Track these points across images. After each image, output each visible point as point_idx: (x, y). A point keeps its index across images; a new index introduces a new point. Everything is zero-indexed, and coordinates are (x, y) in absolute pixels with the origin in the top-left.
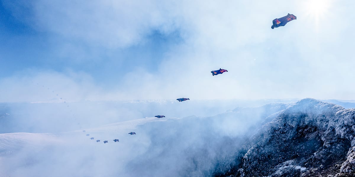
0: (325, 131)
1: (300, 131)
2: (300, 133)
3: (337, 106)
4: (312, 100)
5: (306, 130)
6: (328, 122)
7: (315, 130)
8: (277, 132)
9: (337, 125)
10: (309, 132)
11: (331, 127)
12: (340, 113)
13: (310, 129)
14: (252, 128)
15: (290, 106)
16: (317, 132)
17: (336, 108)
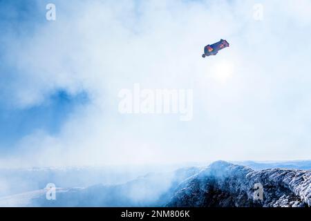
0: (237, 196)
1: (214, 197)
2: (214, 199)
3: (247, 168)
4: (224, 162)
5: (219, 196)
6: (240, 185)
7: (228, 196)
8: (190, 200)
9: (249, 189)
10: (222, 198)
11: (243, 191)
12: (250, 176)
13: (224, 194)
14: (164, 196)
15: (203, 170)
16: (230, 197)
17: (245, 170)
